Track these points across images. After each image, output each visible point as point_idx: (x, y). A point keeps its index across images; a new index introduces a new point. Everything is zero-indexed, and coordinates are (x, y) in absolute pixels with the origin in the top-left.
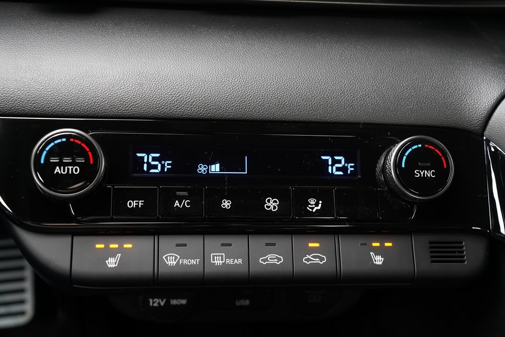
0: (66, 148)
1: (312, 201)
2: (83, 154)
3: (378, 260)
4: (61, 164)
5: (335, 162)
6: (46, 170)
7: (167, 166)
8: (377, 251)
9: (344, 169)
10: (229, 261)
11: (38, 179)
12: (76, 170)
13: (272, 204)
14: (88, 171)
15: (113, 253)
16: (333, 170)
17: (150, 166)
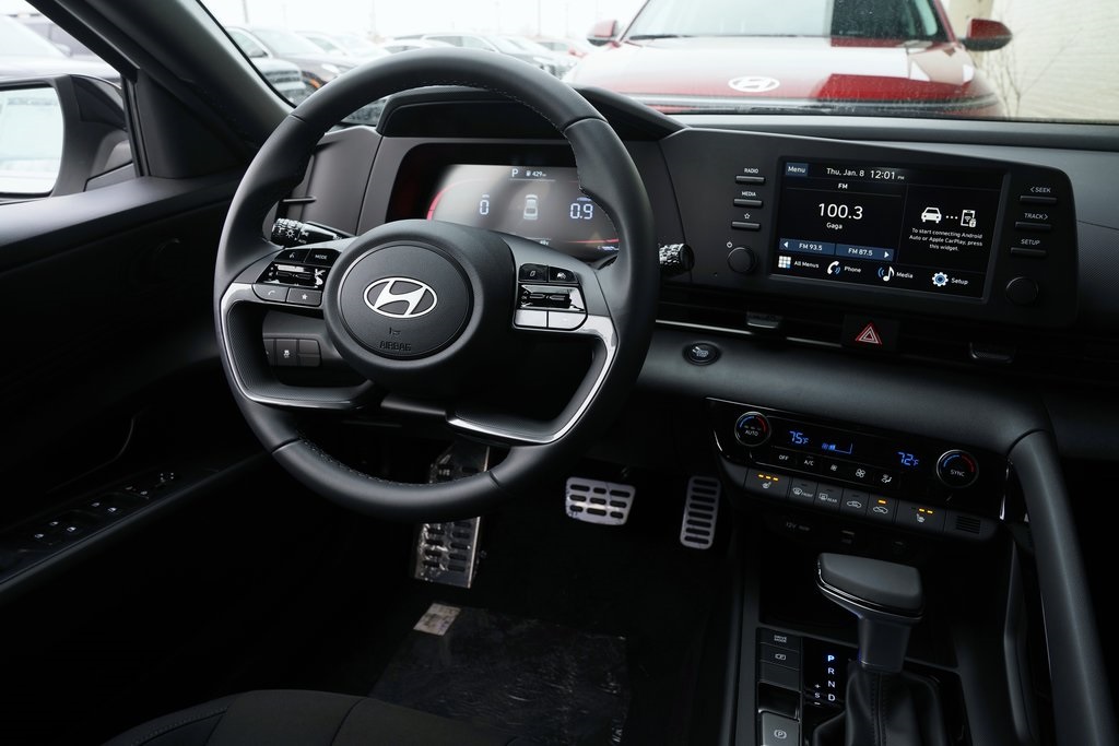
0: (754, 422)
1: (886, 477)
2: (761, 426)
3: (921, 520)
4: (749, 429)
5: (906, 457)
6: (742, 431)
7: (806, 440)
8: (921, 514)
9: (912, 462)
10: (830, 500)
11: (737, 436)
12: (756, 434)
13: (860, 473)
14: (762, 435)
15: (767, 481)
16: (904, 461)
17: (796, 440)
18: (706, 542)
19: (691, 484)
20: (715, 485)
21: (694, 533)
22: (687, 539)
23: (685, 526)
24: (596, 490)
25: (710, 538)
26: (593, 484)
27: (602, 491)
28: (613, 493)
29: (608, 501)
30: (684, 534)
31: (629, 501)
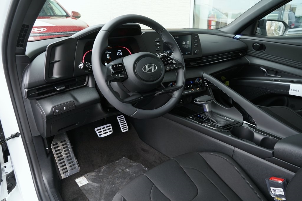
18: (127, 129)
19: (118, 119)
20: (122, 117)
21: (124, 128)
22: (123, 130)
23: (121, 128)
24: (103, 128)
25: (127, 128)
26: (101, 127)
27: (104, 128)
28: (107, 127)
29: (107, 129)
30: (122, 130)
31: (111, 127)
